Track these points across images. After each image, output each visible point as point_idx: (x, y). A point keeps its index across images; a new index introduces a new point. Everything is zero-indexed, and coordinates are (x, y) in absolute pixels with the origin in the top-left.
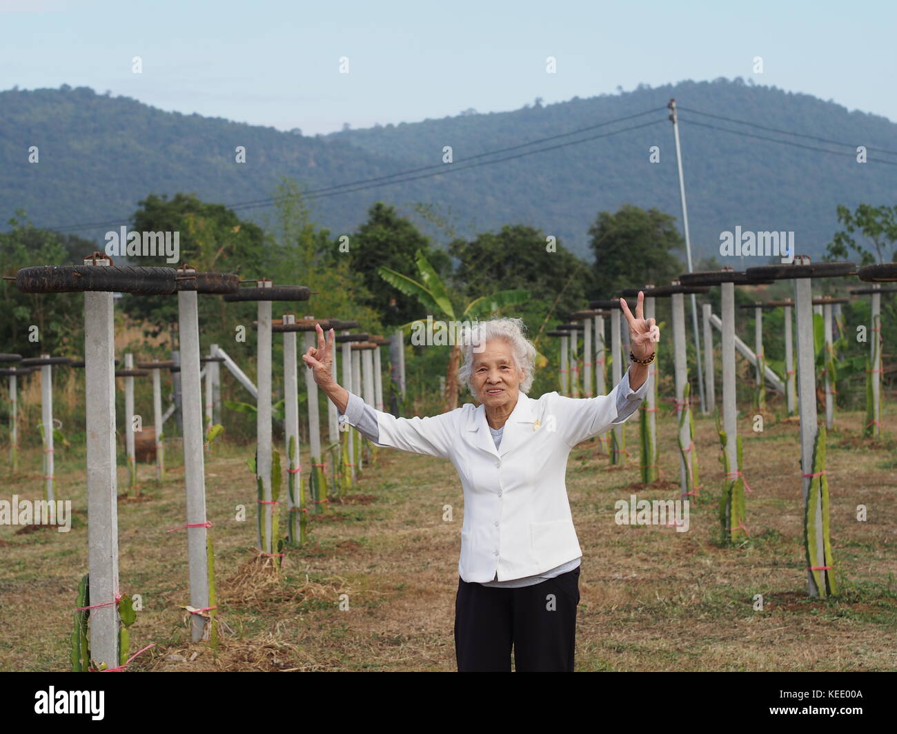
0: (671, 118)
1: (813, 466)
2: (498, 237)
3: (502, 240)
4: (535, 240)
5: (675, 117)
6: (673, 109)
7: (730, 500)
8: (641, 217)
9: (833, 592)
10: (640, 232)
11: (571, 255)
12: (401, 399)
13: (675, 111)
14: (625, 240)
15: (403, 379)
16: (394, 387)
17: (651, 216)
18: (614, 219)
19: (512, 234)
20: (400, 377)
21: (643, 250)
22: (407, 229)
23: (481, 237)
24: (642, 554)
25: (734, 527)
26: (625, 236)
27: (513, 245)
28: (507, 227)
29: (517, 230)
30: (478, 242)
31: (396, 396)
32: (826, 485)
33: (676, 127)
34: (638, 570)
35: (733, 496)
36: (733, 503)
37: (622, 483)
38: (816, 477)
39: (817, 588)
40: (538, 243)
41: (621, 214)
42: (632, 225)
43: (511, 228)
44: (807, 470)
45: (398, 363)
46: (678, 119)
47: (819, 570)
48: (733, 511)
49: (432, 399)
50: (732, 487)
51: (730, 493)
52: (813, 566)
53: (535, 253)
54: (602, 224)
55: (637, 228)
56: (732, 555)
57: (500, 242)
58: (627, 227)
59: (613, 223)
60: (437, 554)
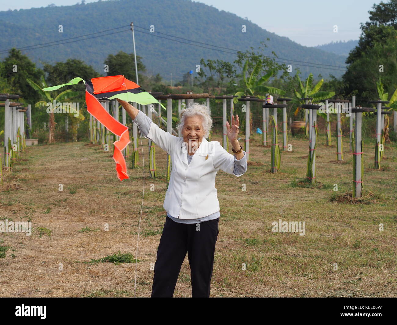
0: (131, 29)
1: (151, 144)
2: (65, 64)
3: (67, 66)
4: (81, 66)
5: (133, 29)
6: (132, 26)
7: (134, 156)
8: (126, 57)
9: (156, 176)
10: (126, 63)
11: (97, 73)
12: (30, 131)
13: (133, 26)
14: (120, 67)
15: (31, 123)
16: (27, 126)
17: (131, 57)
18: (115, 58)
19: (72, 63)
20: (30, 122)
21: (127, 71)
22: (26, 60)
23: (58, 64)
24: (109, 170)
25: (135, 163)
26: (120, 65)
27: (71, 68)
28: (69, 60)
29: (73, 61)
30: (57, 66)
31: (28, 129)
32: (154, 149)
33: (133, 32)
34: (108, 173)
35: (135, 155)
36: (135, 157)
37: (108, 156)
38: (152, 147)
39: (152, 175)
40: (82, 67)
41: (118, 55)
42: (122, 60)
43: (71, 60)
44: (150, 145)
45: (29, 117)
46: (134, 30)
47: (152, 170)
48: (135, 159)
49: (41, 131)
50: (135, 152)
51: (135, 154)
52: (151, 169)
53: (81, 71)
54: (110, 59)
55: (125, 62)
56: (134, 170)
57: (66, 67)
58: (121, 61)
59: (115, 59)
60: (52, 171)
